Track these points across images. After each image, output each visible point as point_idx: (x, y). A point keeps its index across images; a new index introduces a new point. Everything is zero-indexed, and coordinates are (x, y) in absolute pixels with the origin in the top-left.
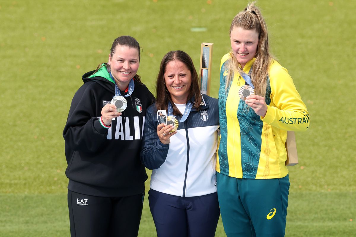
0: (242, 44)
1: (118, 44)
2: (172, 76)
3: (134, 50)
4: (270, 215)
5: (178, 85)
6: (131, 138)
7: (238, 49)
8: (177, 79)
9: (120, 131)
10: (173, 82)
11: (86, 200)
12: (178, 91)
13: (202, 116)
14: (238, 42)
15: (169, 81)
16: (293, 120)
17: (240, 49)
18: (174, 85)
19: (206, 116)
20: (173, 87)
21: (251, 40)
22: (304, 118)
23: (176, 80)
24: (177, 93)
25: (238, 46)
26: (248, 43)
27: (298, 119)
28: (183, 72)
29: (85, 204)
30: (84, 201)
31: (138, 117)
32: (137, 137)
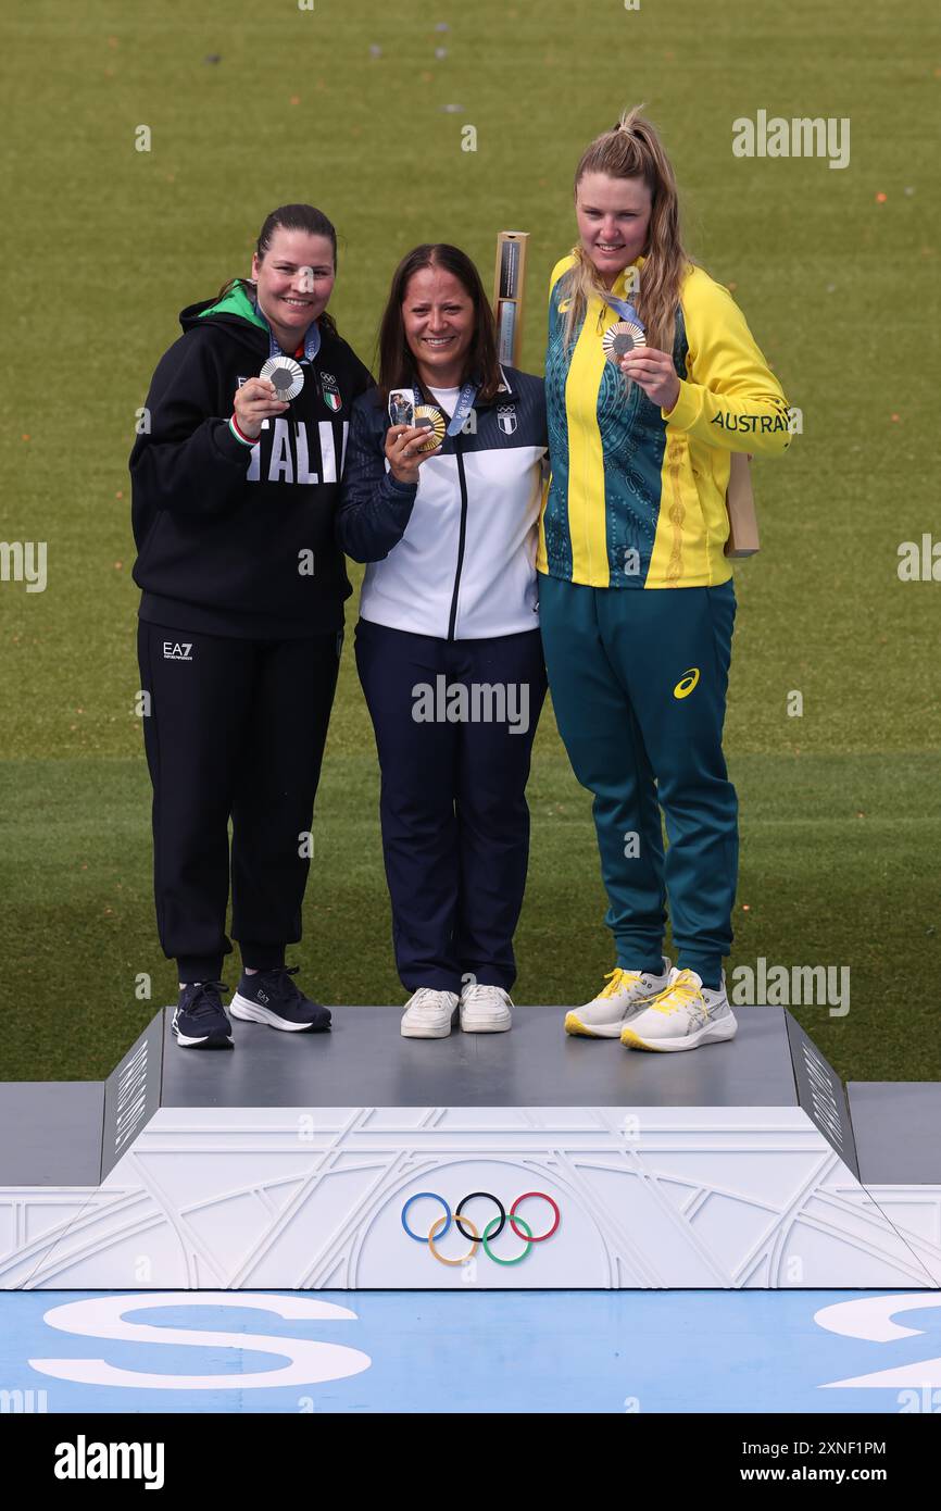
0: (608, 219)
1: (280, 225)
2: (424, 310)
3: (320, 241)
4: (683, 687)
5: (439, 334)
6: (313, 479)
7: (597, 233)
8: (436, 318)
9: (283, 458)
10: (426, 325)
11: (189, 646)
12: (437, 350)
13: (502, 421)
14: (596, 213)
15: (414, 322)
16: (750, 422)
17: (602, 232)
18: (427, 334)
19: (512, 420)
20: (425, 339)
21: (631, 206)
22: (778, 417)
23: (433, 320)
24: (433, 357)
25: (594, 225)
26: (622, 215)
27: (762, 418)
28: (454, 301)
29: (186, 657)
30: (184, 650)
31: (330, 423)
32: (329, 474)
